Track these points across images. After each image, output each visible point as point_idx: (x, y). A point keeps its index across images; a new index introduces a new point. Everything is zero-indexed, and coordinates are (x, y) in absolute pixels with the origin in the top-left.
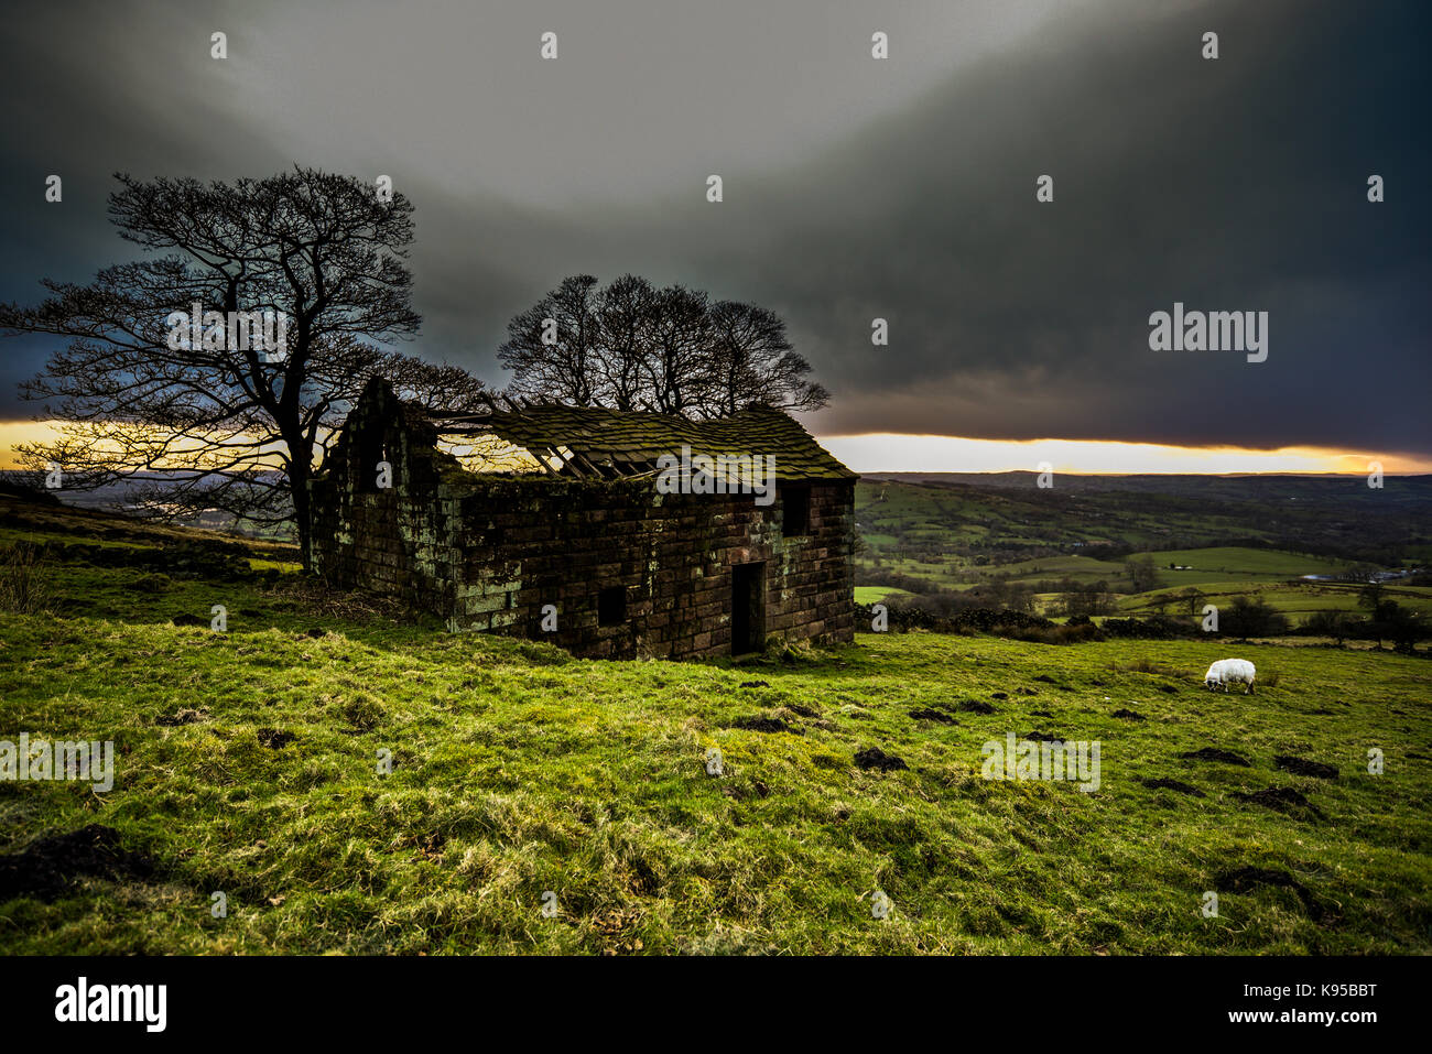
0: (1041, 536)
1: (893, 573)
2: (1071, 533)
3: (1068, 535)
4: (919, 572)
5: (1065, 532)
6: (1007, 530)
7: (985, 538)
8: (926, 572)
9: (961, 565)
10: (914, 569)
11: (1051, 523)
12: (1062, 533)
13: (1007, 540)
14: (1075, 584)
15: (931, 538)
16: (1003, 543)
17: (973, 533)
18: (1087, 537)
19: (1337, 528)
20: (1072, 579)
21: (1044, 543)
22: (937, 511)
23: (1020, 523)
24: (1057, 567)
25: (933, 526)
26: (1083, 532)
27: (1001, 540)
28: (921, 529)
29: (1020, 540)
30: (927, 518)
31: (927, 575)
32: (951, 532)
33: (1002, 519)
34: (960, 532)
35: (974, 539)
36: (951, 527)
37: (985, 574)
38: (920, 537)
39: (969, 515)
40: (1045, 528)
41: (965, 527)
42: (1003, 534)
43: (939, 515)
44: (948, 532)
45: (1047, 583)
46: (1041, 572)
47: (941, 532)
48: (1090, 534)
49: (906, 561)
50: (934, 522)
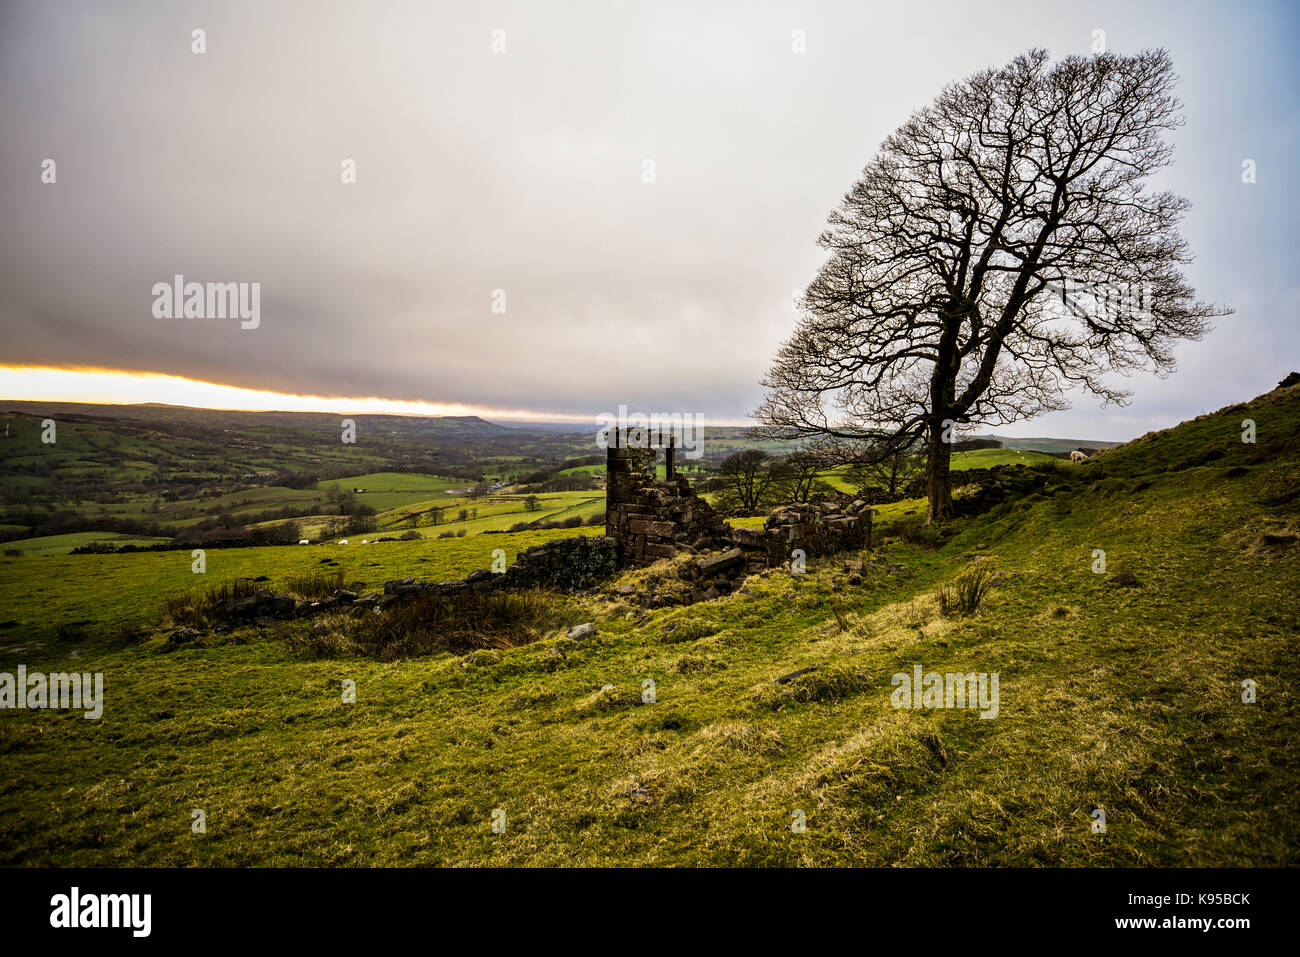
0: (212, 469)
2: (241, 465)
3: (237, 467)
5: (234, 465)
6: (175, 465)
7: (156, 474)
11: (216, 457)
12: (231, 466)
13: (179, 475)
15: (91, 476)
16: (175, 477)
17: (139, 469)
18: (254, 468)
19: (429, 454)
21: (216, 476)
22: (89, 447)
23: (186, 457)
25: (93, 464)
26: (253, 465)
27: (173, 475)
28: (75, 466)
29: (193, 475)
32: (113, 469)
33: (166, 454)
34: (124, 468)
35: (142, 475)
36: (111, 464)
38: (77, 476)
39: (130, 450)
40: (213, 462)
41: (126, 463)
42: (173, 469)
47: (102, 470)
48: (256, 465)
50: (88, 459)
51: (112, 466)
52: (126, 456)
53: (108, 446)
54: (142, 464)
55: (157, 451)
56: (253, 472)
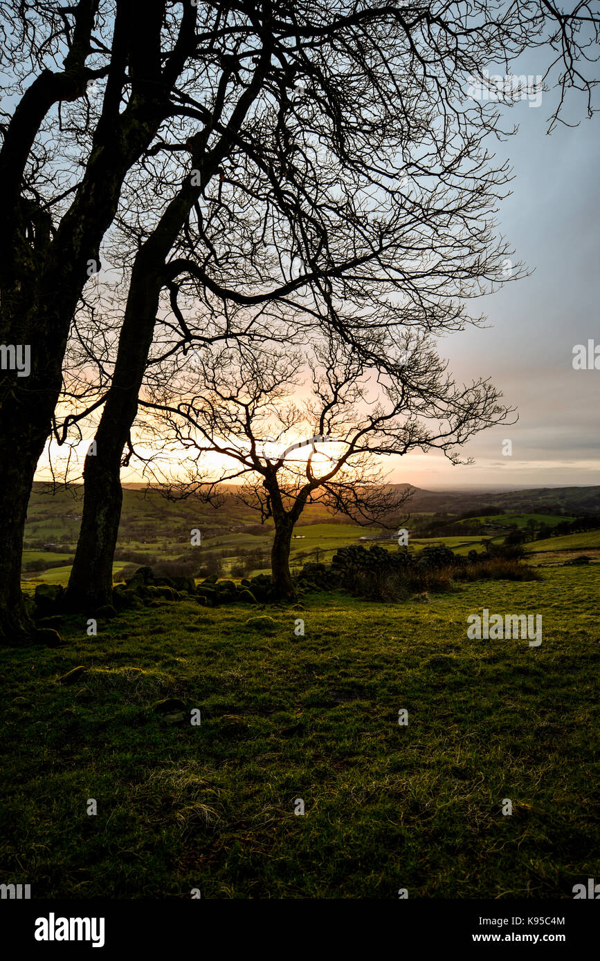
0: (217, 522)
1: (124, 551)
2: (236, 519)
3: (234, 521)
4: (142, 549)
7: (184, 525)
8: (146, 549)
9: (170, 543)
10: (138, 548)
11: (223, 514)
12: (229, 520)
14: (243, 550)
15: (148, 526)
17: (176, 522)
18: (244, 522)
20: (241, 548)
21: (219, 527)
22: (152, 508)
23: (204, 514)
24: (231, 541)
25: (149, 518)
26: (242, 519)
28: (141, 520)
29: (204, 526)
30: (145, 513)
31: (147, 551)
32: (161, 522)
33: (193, 512)
34: (167, 521)
35: (176, 526)
37: (186, 548)
38: (141, 526)
39: (174, 510)
40: (220, 517)
41: (170, 518)
42: (194, 522)
43: (153, 511)
44: (159, 522)
45: (226, 552)
46: (222, 544)
47: (154, 522)
48: (246, 520)
49: (132, 543)
50: (150, 516)
51: (161, 520)
52: (170, 514)
53: (162, 508)
54: (177, 519)
55: (188, 510)
56: (243, 525)
